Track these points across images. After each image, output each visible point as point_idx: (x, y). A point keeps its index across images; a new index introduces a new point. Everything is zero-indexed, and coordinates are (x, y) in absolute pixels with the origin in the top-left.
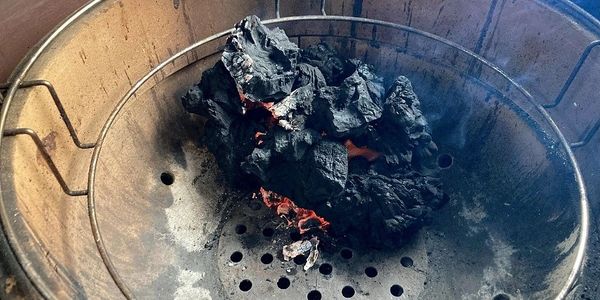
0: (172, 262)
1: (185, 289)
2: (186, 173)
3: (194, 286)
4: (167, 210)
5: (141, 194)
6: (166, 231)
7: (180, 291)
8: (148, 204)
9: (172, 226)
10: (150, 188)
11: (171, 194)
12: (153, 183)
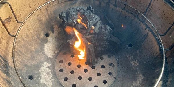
0: (42, 59)
1: (44, 68)
2: (53, 34)
3: (47, 67)
4: (45, 44)
5: (38, 38)
6: (43, 50)
7: (42, 68)
8: (40, 41)
9: (45, 49)
10: (41, 37)
11: (47, 39)
12: (42, 35)
